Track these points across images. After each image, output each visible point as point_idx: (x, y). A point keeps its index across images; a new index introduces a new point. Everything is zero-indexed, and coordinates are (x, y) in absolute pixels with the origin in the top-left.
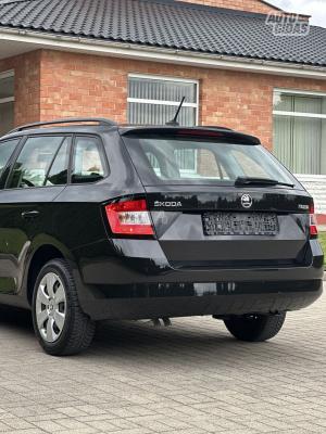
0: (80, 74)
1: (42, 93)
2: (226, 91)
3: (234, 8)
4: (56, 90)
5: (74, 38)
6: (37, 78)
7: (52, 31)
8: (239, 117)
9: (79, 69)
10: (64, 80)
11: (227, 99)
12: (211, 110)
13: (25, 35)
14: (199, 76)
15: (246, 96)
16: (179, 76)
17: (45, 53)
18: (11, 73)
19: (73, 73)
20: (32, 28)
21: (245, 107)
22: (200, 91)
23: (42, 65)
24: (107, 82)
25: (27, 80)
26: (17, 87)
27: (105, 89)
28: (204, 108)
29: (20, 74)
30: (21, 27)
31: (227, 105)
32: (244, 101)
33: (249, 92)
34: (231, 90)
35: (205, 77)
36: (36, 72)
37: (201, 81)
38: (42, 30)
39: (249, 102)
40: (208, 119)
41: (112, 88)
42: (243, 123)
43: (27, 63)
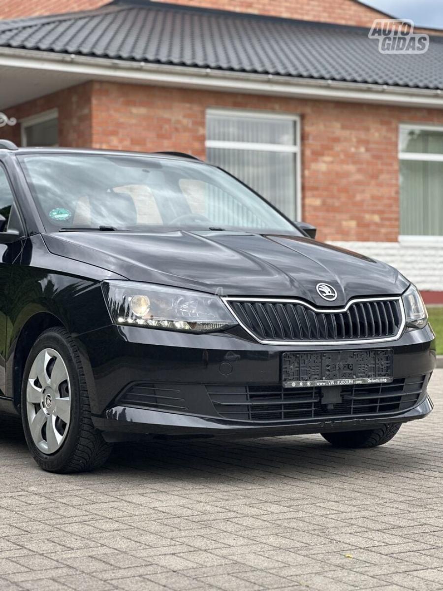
0: (142, 111)
1: (95, 137)
2: (336, 128)
4: (114, 133)
5: (135, 64)
6: (88, 118)
7: (106, 56)
8: (354, 163)
9: (142, 104)
10: (122, 120)
11: (337, 140)
12: (317, 154)
13: (72, 63)
14: (300, 111)
15: (363, 135)
16: (273, 111)
17: (97, 86)
18: (53, 114)
19: (134, 110)
20: (79, 53)
21: (362, 150)
22: (302, 129)
23: (94, 102)
24: (178, 122)
25: (75, 122)
26: (61, 132)
27: (177, 130)
28: (308, 152)
29: (65, 114)
30: (66, 52)
31: (338, 148)
32: (360, 142)
33: (367, 129)
34: (344, 127)
35: (308, 110)
36: (86, 111)
37: (303, 117)
38: (93, 55)
39: (366, 143)
40: (314, 166)
41: (186, 129)
42: (359, 171)
43: (74, 99)
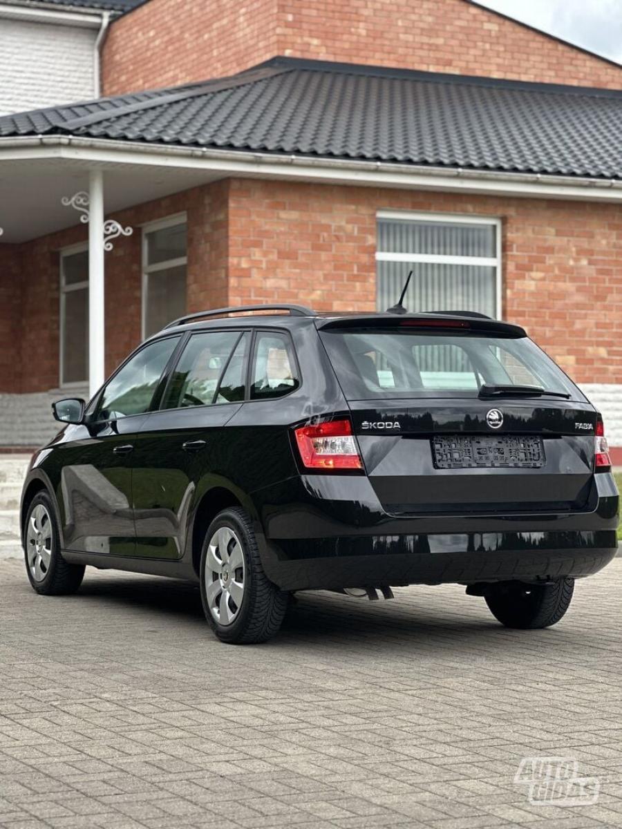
0: (294, 215)
1: (231, 249)
2: (550, 236)
3: (575, 83)
4: (257, 244)
5: (284, 158)
6: (224, 225)
7: (247, 148)
8: (573, 280)
9: (293, 207)
10: (267, 227)
11: (550, 250)
12: (524, 269)
13: (203, 157)
14: (500, 212)
15: (585, 244)
16: (465, 213)
17: (235, 185)
18: (180, 219)
19: (283, 215)
20: (213, 145)
21: (584, 262)
22: (504, 236)
23: (232, 205)
24: (340, 228)
25: (208, 229)
26: (190, 241)
27: (338, 238)
28: (511, 267)
29: (196, 218)
30: (196, 144)
31: (550, 260)
32: (581, 252)
33: (591, 236)
34: (558, 234)
35: (511, 212)
36: (221, 217)
37: (504, 220)
38: (230, 147)
39: (590, 252)
40: (518, 284)
41: (350, 238)
42: (579, 290)
43: (207, 200)
